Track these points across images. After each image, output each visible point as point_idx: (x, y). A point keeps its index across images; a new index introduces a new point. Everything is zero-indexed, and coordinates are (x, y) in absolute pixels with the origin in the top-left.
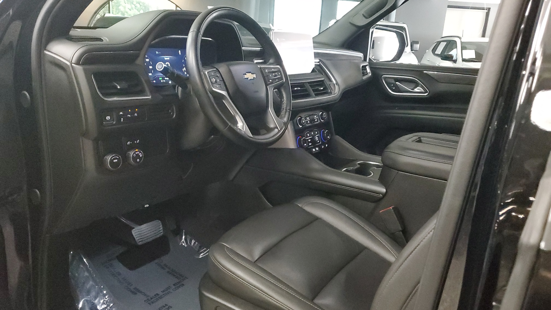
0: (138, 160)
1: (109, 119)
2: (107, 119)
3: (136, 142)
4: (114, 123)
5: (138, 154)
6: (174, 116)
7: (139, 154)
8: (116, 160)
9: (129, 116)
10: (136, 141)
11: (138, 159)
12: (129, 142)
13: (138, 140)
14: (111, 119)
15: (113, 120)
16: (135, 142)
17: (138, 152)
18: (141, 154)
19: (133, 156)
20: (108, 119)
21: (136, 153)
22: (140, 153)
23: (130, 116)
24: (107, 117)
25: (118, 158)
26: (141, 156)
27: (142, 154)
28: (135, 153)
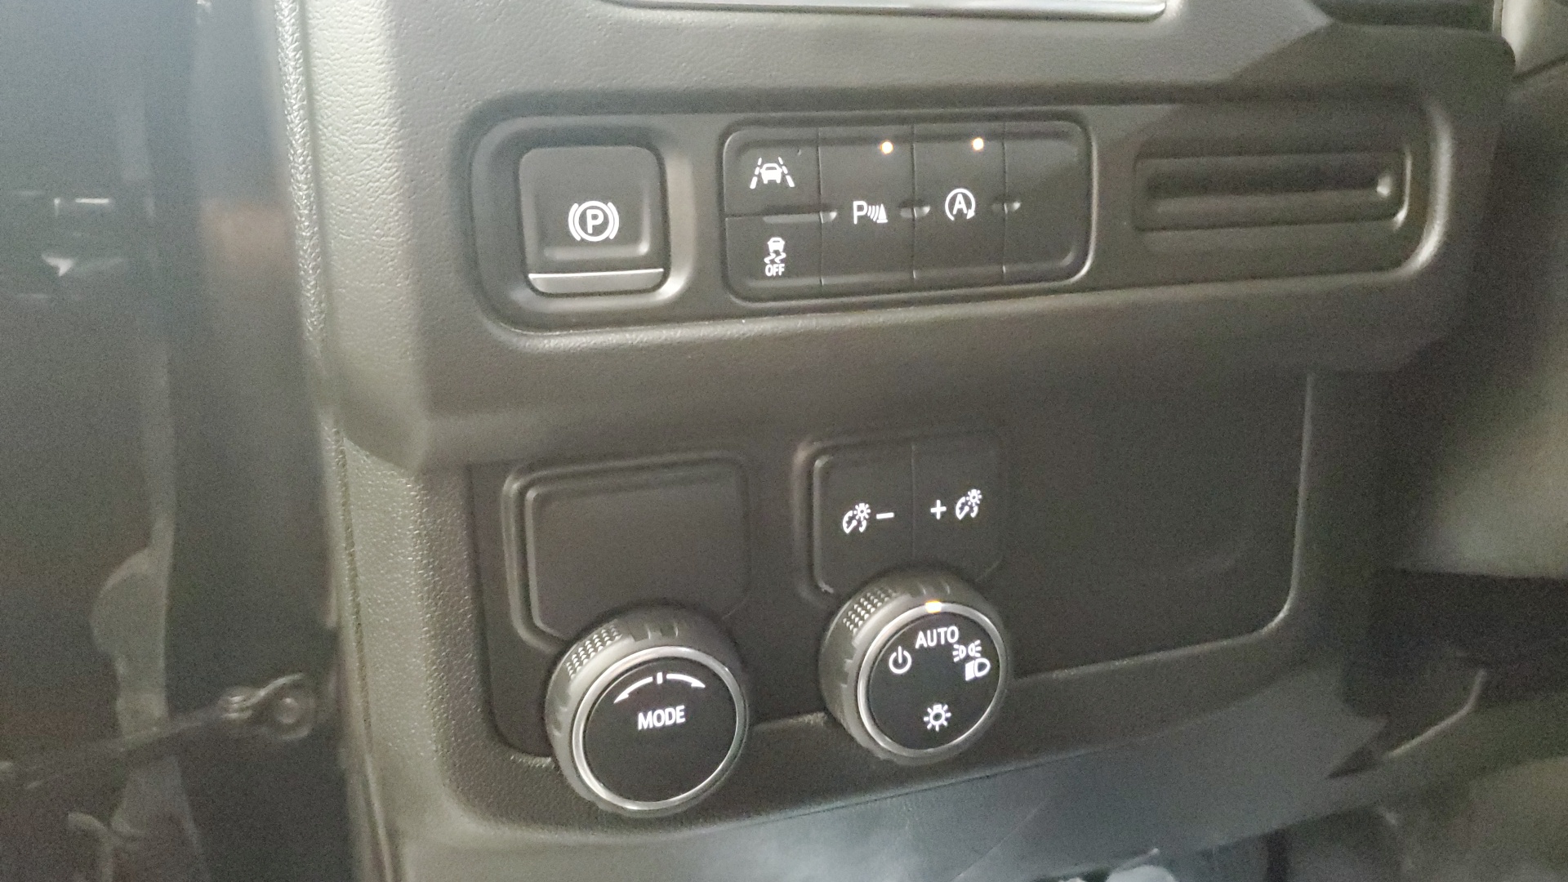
0: (937, 715)
1: (612, 232)
2: (576, 232)
3: (950, 512)
4: (673, 287)
5: (949, 647)
6: (1428, 249)
7: (960, 653)
8: (675, 715)
9: (865, 219)
10: (950, 504)
11: (938, 708)
12: (862, 510)
13: (975, 496)
14: (629, 234)
15: (662, 258)
16: (938, 509)
17: (949, 634)
18: (974, 648)
19: (881, 661)
20: (598, 230)
21: (921, 640)
22: (964, 640)
23: (879, 215)
24: (575, 211)
25: (696, 683)
26: (971, 672)
27: (988, 651)
28: (905, 637)
